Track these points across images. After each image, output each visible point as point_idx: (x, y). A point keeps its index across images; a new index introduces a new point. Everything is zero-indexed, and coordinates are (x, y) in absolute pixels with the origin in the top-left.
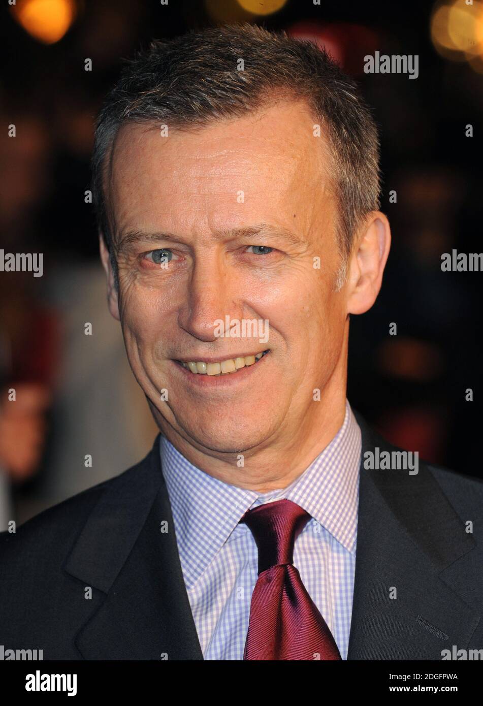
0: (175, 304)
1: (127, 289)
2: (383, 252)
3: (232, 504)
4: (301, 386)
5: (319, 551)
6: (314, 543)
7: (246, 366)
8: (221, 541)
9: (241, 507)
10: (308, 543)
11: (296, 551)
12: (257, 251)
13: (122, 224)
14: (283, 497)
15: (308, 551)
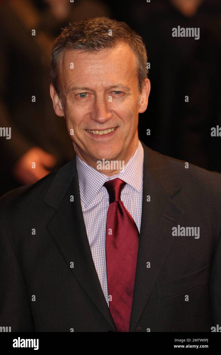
0: (88, 111)
1: (70, 106)
2: (148, 92)
3: (100, 180)
4: (128, 138)
5: (130, 194)
6: (128, 191)
7: (112, 132)
8: (96, 193)
9: (103, 182)
10: (126, 191)
11: (122, 194)
12: (116, 93)
13: (69, 84)
14: (117, 177)
15: (126, 194)
